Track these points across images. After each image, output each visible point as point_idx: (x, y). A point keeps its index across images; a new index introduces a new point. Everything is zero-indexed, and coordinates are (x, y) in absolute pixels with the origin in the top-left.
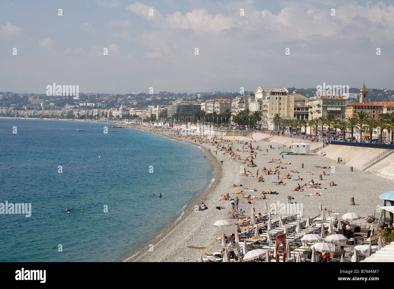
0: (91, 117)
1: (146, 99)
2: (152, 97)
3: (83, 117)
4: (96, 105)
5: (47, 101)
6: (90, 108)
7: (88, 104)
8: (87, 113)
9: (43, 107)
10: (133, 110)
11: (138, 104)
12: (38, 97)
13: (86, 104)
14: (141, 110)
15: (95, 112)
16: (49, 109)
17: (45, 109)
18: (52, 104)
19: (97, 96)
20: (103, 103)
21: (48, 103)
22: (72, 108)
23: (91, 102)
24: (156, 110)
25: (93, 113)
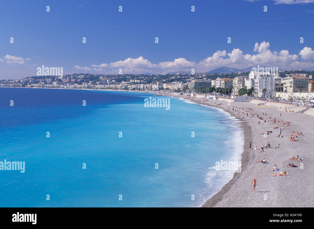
0: (140, 89)
1: (171, 78)
2: (175, 77)
3: (134, 89)
4: (140, 82)
5: (111, 79)
6: (137, 83)
7: (136, 81)
8: (137, 86)
9: (108, 83)
10: (165, 85)
11: (166, 81)
12: (105, 77)
13: (134, 81)
14: (171, 85)
15: (142, 86)
16: (113, 84)
17: (110, 84)
18: (113, 81)
19: (140, 76)
20: (145, 80)
21: (111, 80)
22: (126, 83)
23: (137, 80)
24: (180, 85)
25: (140, 86)
